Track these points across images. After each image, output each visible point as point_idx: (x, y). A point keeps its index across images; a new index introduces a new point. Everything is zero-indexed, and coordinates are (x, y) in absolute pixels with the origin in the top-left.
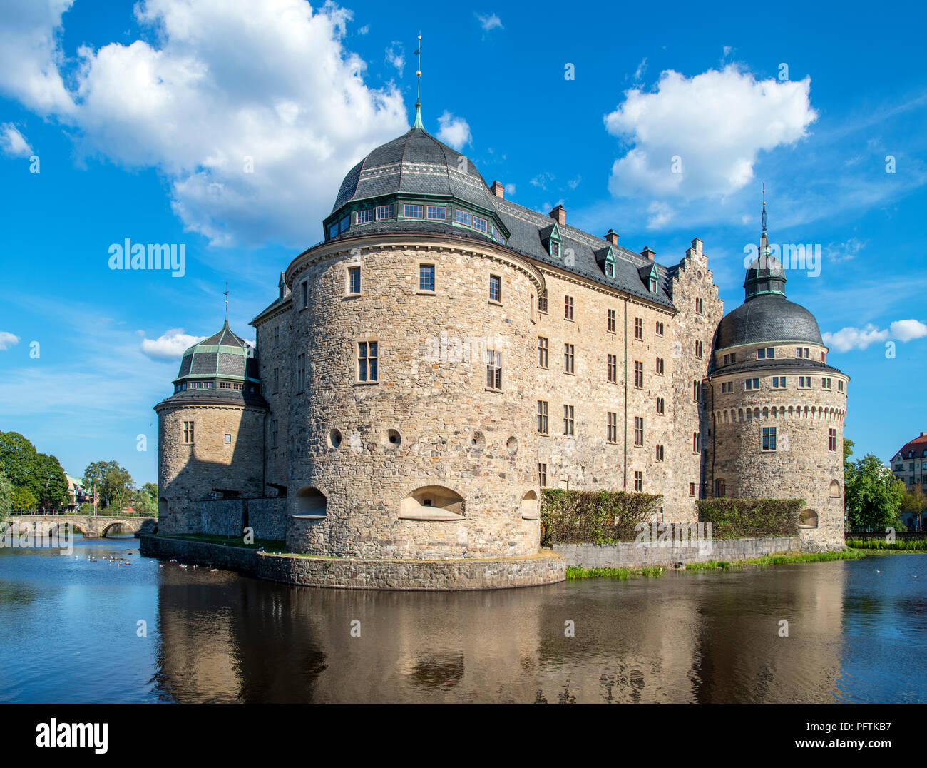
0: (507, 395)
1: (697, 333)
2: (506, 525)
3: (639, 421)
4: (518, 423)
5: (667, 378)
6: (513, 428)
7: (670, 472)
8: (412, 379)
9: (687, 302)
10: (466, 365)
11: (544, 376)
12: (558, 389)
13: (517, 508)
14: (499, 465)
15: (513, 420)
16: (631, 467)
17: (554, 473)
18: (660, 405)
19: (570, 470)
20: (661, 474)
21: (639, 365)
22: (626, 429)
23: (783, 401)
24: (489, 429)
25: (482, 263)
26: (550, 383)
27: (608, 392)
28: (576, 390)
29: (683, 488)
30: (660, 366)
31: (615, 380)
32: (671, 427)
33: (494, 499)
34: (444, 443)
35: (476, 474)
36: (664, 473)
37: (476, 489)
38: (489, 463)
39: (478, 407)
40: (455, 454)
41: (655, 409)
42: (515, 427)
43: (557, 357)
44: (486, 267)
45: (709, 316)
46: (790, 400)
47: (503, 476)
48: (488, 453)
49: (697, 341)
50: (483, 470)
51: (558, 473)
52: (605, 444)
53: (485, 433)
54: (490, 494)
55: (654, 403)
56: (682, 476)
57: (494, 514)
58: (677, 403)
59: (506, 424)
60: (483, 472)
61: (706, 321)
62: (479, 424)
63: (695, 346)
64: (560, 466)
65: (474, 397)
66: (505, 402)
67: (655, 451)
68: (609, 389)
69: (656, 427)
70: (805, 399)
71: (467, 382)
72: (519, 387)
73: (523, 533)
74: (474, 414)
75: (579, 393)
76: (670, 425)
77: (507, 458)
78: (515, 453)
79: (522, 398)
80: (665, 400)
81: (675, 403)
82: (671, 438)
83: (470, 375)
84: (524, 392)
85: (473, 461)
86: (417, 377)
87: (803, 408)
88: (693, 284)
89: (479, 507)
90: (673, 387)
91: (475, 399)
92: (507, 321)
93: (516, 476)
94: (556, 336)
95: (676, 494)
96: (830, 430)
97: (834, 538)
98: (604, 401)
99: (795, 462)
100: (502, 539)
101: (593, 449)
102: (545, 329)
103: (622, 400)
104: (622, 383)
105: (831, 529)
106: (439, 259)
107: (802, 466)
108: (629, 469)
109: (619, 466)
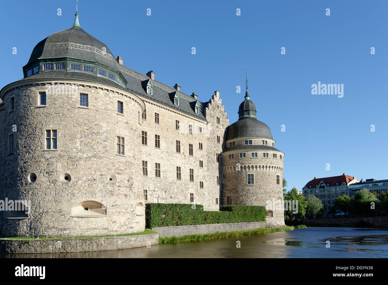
0: (128, 158)
1: (218, 132)
2: (128, 219)
3: (192, 171)
4: (133, 171)
5: (204, 152)
6: (131, 173)
7: (206, 193)
8: (77, 149)
9: (213, 118)
10: (106, 143)
11: (145, 149)
12: (152, 155)
13: (134, 211)
14: (124, 190)
15: (131, 170)
16: (188, 191)
17: (151, 194)
18: (201, 164)
19: (159, 193)
20: (202, 194)
21: (191, 146)
22: (185, 175)
23: (256, 163)
24: (118, 173)
25: (113, 95)
26: (149, 153)
27: (177, 157)
28: (161, 156)
29: (213, 201)
30: (201, 146)
31: (179, 152)
32: (206, 173)
33: (121, 206)
34: (94, 180)
35: (112, 195)
36: (204, 194)
37: (112, 202)
38: (119, 190)
39: (113, 163)
40: (101, 186)
41: (199, 165)
42: (132, 172)
43: (151, 141)
44: (116, 97)
45: (223, 125)
46: (259, 162)
47: (126, 195)
48: (118, 185)
49: (217, 136)
50: (116, 193)
51: (153, 194)
52: (175, 181)
53: (117, 175)
54: (120, 204)
55: (198, 163)
56: (212, 195)
57: (122, 214)
58: (209, 163)
59: (127, 171)
60: (115, 194)
61: (222, 127)
62: (113, 171)
63: (216, 138)
64: (154, 191)
65: (111, 158)
66: (126, 161)
67: (200, 184)
68: (177, 156)
69: (199, 173)
70: (266, 162)
71: (106, 151)
72: (133, 154)
73: (137, 222)
74: (110, 166)
75: (162, 158)
76: (206, 172)
77: (128, 187)
78: (132, 185)
79: (135, 159)
80: (203, 161)
81: (208, 163)
82: (207, 178)
83: (108, 148)
84: (136, 157)
85: (110, 188)
86: (79, 148)
87: (265, 166)
88: (215, 111)
89: (114, 211)
90: (207, 156)
91: (111, 159)
92: (127, 123)
93: (133, 196)
94: (151, 131)
95: (210, 203)
96: (277, 176)
97: (280, 221)
98: (175, 161)
99: (262, 189)
100: (126, 225)
101: (170, 183)
102: (145, 128)
103: (183, 161)
104: (183, 154)
105: (279, 218)
106: (90, 91)
107: (265, 191)
108: (187, 192)
109: (183, 191)
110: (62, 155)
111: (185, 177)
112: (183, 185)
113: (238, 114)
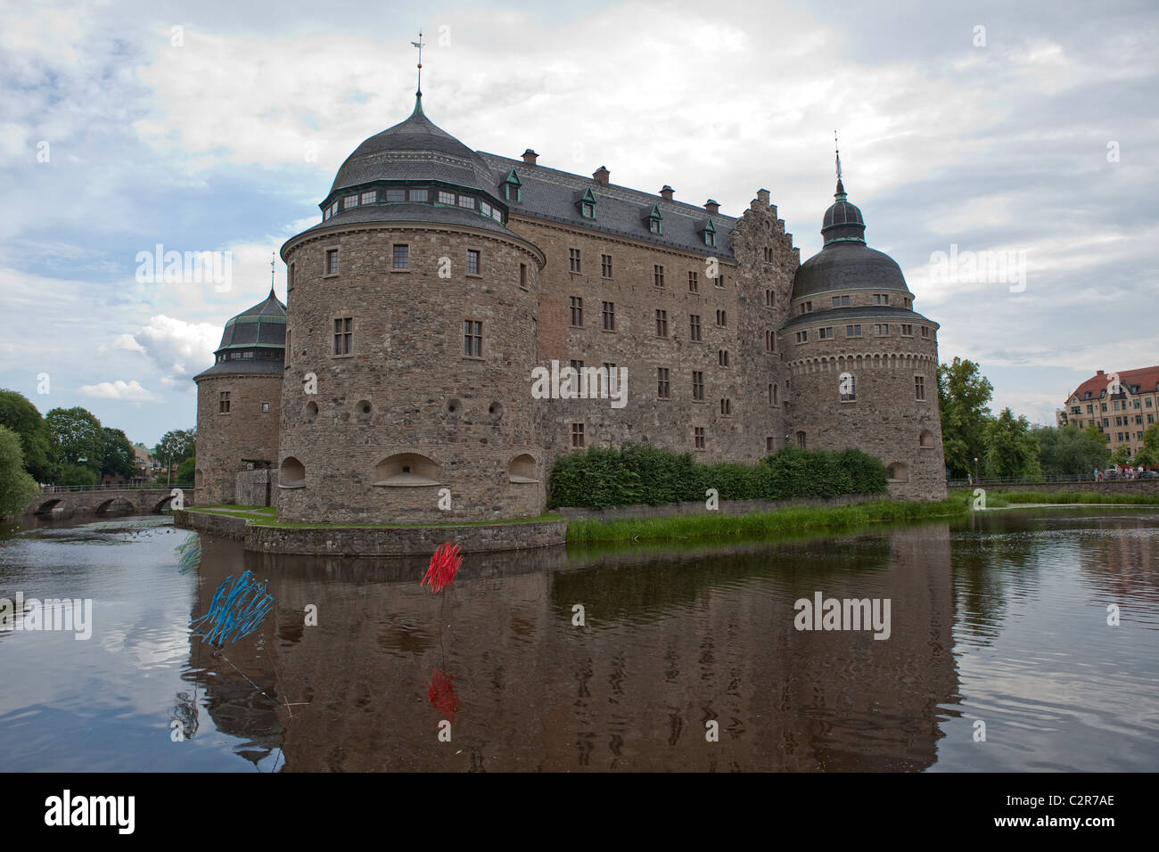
0: (490, 363)
1: (768, 283)
2: (489, 490)
3: (698, 375)
4: (504, 389)
5: (731, 330)
6: (496, 394)
7: (740, 428)
8: (385, 352)
9: (754, 253)
10: (441, 336)
11: (578, 336)
12: (596, 347)
13: (503, 473)
14: (478, 430)
15: (497, 386)
16: (690, 423)
17: (593, 432)
18: (724, 358)
19: (614, 429)
20: (728, 430)
21: (695, 318)
22: (681, 385)
23: (860, 351)
24: (466, 397)
25: (458, 240)
26: (587, 342)
27: (658, 348)
28: (618, 347)
29: (758, 443)
30: (722, 317)
31: (665, 334)
32: (739, 380)
33: (473, 464)
34: (417, 411)
35: (452, 440)
36: (733, 428)
37: (452, 455)
38: (468, 429)
39: (455, 376)
40: (429, 422)
41: (718, 362)
42: (499, 392)
43: (594, 317)
44: (463, 243)
45: (782, 265)
46: (867, 348)
47: (484, 441)
48: (466, 419)
49: (768, 291)
50: (461, 437)
51: (598, 433)
52: (656, 400)
53: (463, 401)
54: (469, 459)
55: (715, 357)
56: (756, 431)
57: (474, 479)
58: (746, 355)
59: (488, 391)
60: (460, 439)
61: (779, 270)
62: (455, 392)
63: (765, 296)
64: (601, 426)
65: (450, 366)
66: (487, 370)
67: (720, 406)
68: (658, 345)
69: (718, 380)
70: (883, 347)
71: (442, 352)
72: (504, 354)
73: (511, 497)
74: (450, 383)
75: (622, 351)
76: (737, 378)
77: (490, 424)
78: (500, 419)
79: (509, 364)
80: (730, 352)
81: (742, 355)
82: (739, 391)
83: (445, 345)
84: (512, 358)
85: (450, 427)
86: (389, 350)
87: (881, 357)
88: (760, 235)
89: (455, 473)
90: (739, 339)
91: (451, 368)
92: (488, 292)
93: (500, 441)
94: (592, 295)
95: (750, 449)
96: (916, 378)
97: (930, 492)
98: (653, 357)
99: (877, 412)
100: (485, 504)
101: (641, 407)
102: (577, 289)
103: (675, 355)
104: (675, 338)
105: (924, 483)
106: (412, 239)
107: (885, 416)
108: (687, 425)
109: (675, 423)
110: (360, 365)
111: (682, 391)
112: (675, 409)
113: (822, 237)
